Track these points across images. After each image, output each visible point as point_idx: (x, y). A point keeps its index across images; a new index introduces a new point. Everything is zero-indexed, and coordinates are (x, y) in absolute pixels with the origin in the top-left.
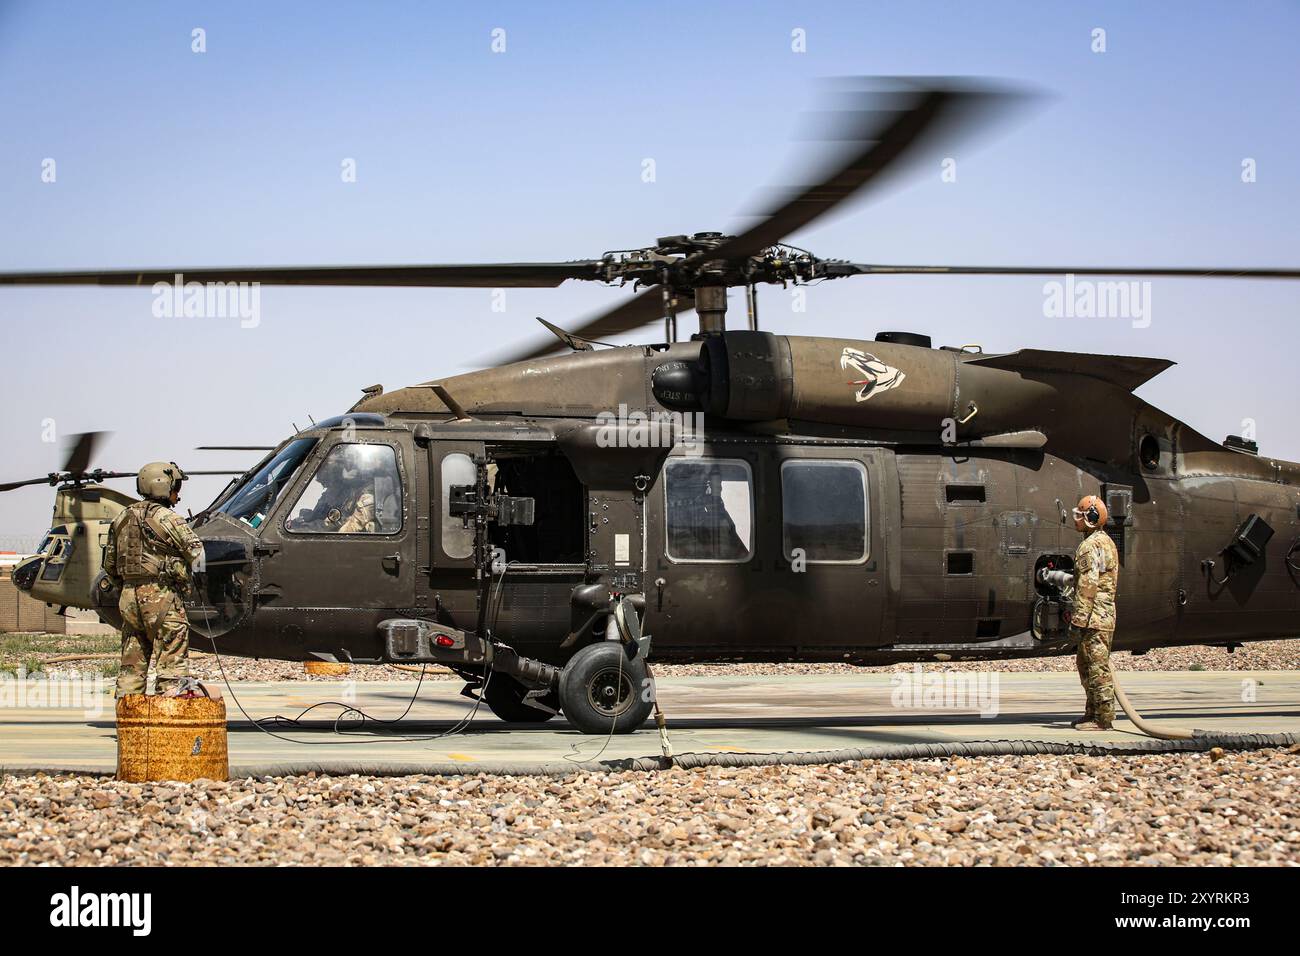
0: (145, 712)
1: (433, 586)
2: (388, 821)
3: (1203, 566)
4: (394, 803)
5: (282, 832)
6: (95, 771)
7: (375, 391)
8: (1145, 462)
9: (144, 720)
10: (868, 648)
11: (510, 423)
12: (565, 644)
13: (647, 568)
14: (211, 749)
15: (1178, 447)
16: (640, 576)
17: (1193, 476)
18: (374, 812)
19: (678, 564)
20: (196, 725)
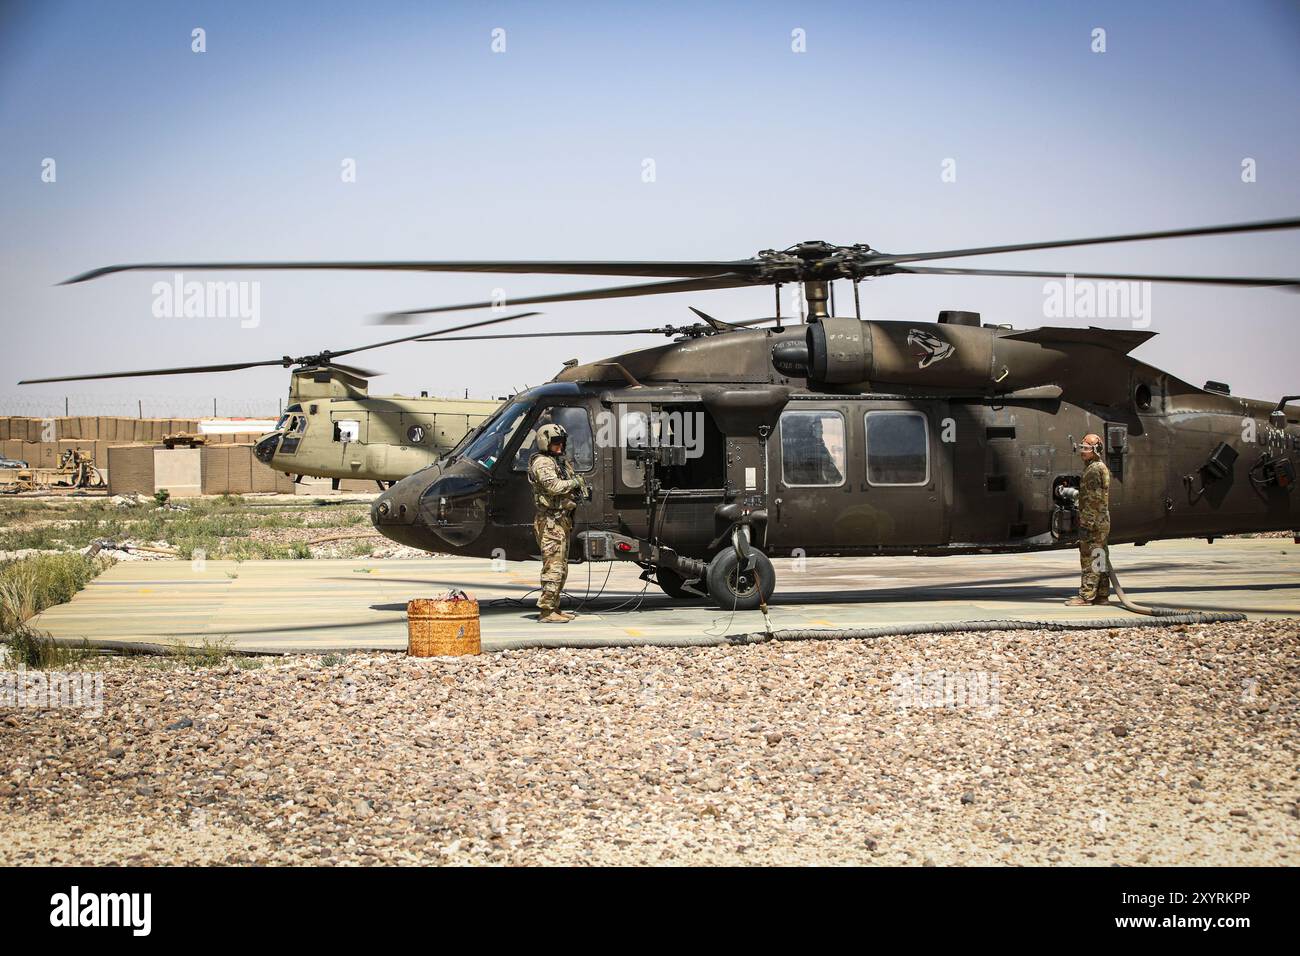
0: (427, 611)
1: (616, 507)
2: (583, 686)
3: (1185, 480)
4: (587, 673)
5: (525, 694)
6: (393, 649)
7: (572, 363)
8: (1140, 404)
9: (426, 616)
10: (930, 546)
11: (669, 387)
12: (711, 546)
13: (769, 491)
14: (470, 634)
15: (1166, 392)
16: (764, 497)
17: (1178, 413)
18: (576, 679)
19: (792, 488)
20: (460, 619)
